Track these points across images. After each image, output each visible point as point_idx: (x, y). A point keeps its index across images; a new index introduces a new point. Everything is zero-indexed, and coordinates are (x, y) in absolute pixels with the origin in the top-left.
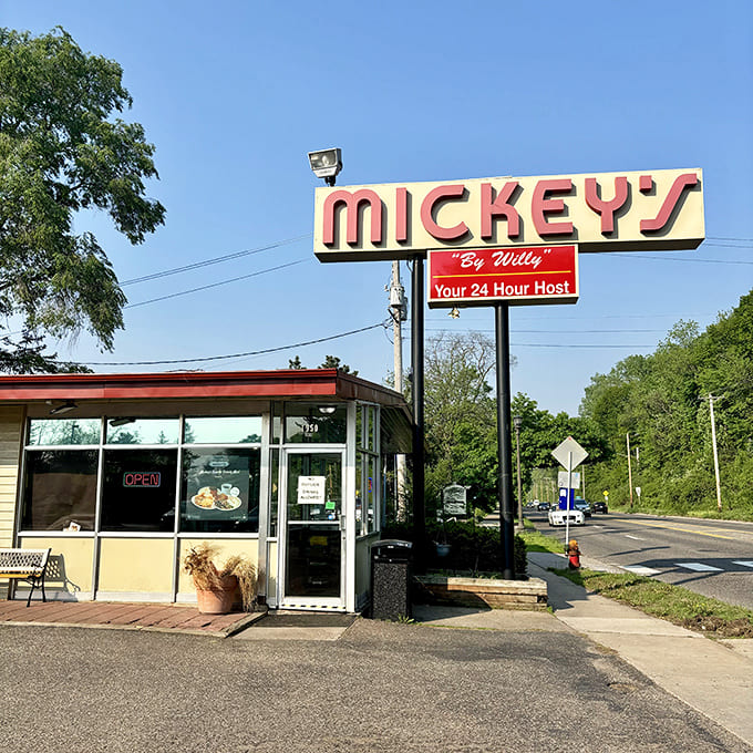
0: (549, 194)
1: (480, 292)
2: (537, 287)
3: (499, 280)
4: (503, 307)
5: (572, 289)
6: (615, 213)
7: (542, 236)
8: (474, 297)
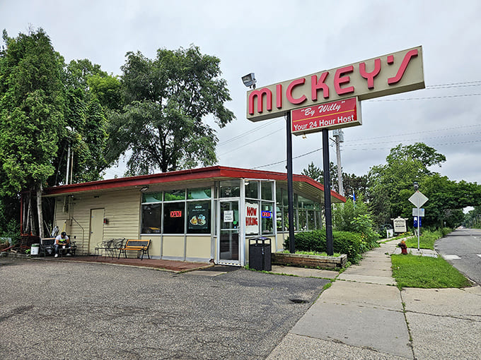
0: (342, 75)
1: (313, 126)
2: (339, 120)
3: (321, 119)
4: (325, 131)
5: (355, 118)
6: (374, 77)
7: (340, 95)
8: (311, 128)
